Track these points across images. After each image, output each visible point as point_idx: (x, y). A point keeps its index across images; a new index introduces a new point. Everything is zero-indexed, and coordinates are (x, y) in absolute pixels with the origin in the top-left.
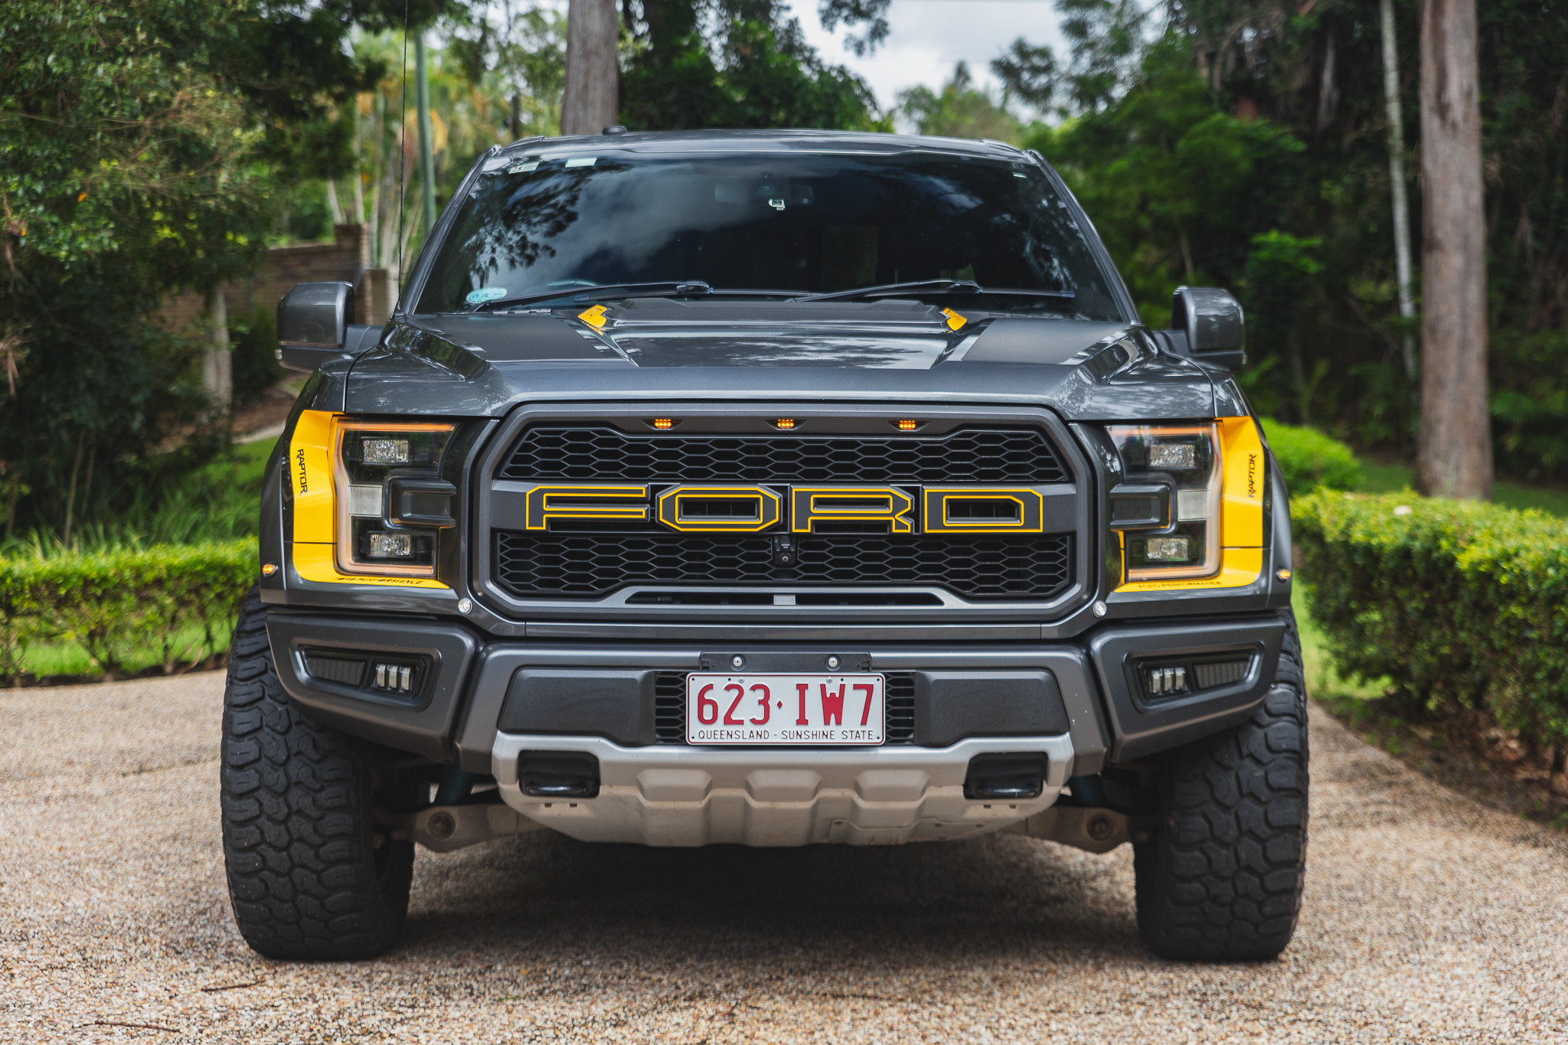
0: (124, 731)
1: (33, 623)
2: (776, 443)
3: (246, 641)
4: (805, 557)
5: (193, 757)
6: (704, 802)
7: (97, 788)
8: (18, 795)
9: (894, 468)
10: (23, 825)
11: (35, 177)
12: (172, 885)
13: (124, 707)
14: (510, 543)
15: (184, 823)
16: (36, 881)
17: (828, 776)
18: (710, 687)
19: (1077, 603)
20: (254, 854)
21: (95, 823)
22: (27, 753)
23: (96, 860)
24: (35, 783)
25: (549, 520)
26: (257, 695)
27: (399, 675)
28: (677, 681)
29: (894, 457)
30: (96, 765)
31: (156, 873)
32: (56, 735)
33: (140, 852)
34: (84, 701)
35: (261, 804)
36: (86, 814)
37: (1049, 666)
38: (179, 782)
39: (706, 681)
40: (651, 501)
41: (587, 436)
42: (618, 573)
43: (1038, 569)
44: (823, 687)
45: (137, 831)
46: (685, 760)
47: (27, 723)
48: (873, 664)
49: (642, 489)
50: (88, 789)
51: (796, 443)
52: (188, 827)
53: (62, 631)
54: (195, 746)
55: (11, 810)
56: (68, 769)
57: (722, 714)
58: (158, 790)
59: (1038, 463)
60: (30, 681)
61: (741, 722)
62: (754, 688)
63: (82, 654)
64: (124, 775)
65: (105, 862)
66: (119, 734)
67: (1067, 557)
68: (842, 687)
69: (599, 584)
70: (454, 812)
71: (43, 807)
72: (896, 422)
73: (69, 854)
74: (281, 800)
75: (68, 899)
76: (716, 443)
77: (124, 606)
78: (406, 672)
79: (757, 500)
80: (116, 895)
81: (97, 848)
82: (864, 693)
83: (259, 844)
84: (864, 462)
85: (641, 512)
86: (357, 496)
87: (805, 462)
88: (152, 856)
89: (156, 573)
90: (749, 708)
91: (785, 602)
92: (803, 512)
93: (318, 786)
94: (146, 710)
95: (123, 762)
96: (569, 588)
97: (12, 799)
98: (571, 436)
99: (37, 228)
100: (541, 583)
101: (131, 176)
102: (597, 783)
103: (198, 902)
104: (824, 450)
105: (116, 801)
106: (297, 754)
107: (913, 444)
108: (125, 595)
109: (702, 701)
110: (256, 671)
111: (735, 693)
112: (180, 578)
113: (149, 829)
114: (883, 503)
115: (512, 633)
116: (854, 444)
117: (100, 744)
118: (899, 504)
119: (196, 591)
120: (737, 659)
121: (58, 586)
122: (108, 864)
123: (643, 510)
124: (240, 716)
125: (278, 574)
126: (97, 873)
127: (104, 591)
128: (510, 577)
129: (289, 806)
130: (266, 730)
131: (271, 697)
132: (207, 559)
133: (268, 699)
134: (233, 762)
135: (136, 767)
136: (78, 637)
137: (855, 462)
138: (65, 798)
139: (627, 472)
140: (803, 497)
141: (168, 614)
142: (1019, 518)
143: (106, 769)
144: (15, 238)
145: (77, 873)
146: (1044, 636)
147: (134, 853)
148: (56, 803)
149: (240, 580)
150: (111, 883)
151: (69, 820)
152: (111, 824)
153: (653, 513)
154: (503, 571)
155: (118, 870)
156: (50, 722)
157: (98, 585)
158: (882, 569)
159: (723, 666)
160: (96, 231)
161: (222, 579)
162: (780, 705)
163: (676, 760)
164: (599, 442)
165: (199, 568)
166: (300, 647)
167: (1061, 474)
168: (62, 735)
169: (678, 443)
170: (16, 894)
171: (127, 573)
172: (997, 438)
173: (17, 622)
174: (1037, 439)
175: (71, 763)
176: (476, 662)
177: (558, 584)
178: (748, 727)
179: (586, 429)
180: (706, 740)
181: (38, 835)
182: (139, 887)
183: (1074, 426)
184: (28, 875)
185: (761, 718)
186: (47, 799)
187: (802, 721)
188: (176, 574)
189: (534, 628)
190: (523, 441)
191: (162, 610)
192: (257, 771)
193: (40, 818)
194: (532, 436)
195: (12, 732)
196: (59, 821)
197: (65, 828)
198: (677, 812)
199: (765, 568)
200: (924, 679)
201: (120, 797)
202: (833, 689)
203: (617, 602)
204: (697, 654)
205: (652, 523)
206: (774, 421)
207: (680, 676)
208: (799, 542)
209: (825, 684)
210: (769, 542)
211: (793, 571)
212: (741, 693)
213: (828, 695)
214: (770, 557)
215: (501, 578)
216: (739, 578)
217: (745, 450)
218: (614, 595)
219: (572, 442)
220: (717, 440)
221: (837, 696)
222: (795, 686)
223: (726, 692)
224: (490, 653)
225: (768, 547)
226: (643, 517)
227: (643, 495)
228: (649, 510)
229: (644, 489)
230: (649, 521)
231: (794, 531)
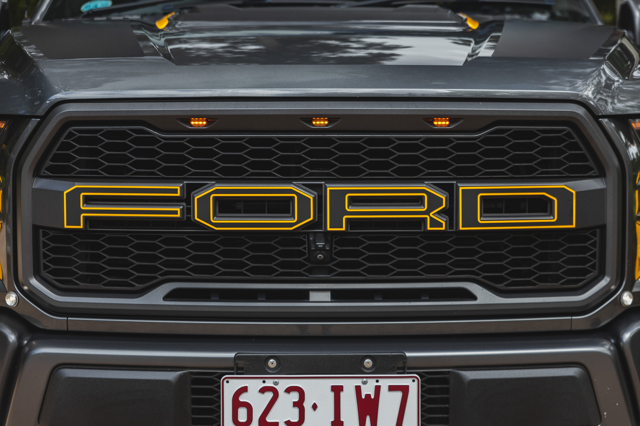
2: (310, 141)
4: (340, 254)
9: (428, 165)
14: (52, 239)
18: (244, 390)
19: (606, 294)
25: (85, 218)
28: (211, 383)
29: (428, 154)
37: (582, 361)
39: (240, 384)
40: (186, 199)
41: (124, 135)
42: (156, 270)
43: (569, 262)
44: (358, 389)
48: (409, 364)
51: (330, 141)
57: (256, 417)
59: (570, 158)
61: (276, 425)
62: (289, 390)
67: (596, 250)
68: (378, 389)
69: (139, 280)
72: (430, 118)
76: (251, 141)
79: (292, 199)
82: (399, 395)
84: (399, 160)
85: (177, 211)
87: (340, 160)
90: (284, 411)
91: (320, 299)
92: (338, 211)
96: (109, 284)
98: (108, 134)
100: (83, 279)
104: (358, 148)
107: (447, 141)
109: (237, 404)
111: (269, 396)
114: (418, 201)
115: (54, 328)
116: (388, 141)
118: (434, 202)
120: (271, 361)
123: (178, 210)
128: (53, 272)
137: (389, 159)
139: (162, 170)
140: (338, 196)
142: (552, 214)
146: (575, 327)
153: (188, 211)
154: (46, 267)
158: (416, 264)
159: (257, 368)
162: (315, 407)
164: (135, 141)
167: (591, 169)
169: (212, 141)
172: (531, 134)
174: (569, 135)
177: (99, 279)
179: (123, 128)
183: (604, 121)
185: (295, 420)
187: (337, 423)
189: (76, 322)
190: (62, 139)
194: (71, 135)
199: (300, 265)
200: (460, 378)
202: (368, 390)
203: (155, 298)
204: (232, 355)
205: (187, 222)
206: (309, 119)
207: (216, 377)
208: (334, 240)
209: (360, 386)
210: (306, 240)
211: (329, 267)
212: (276, 395)
213: (363, 397)
214: (305, 254)
215: (44, 273)
216: (275, 274)
217: (280, 148)
218: (153, 291)
219: (109, 141)
220: (252, 139)
221: (373, 397)
222: (330, 389)
223: (261, 395)
224: (32, 348)
225: (305, 244)
226: (178, 215)
227: (178, 194)
228: (187, 208)
229: (179, 188)
230: (185, 219)
231: (329, 229)
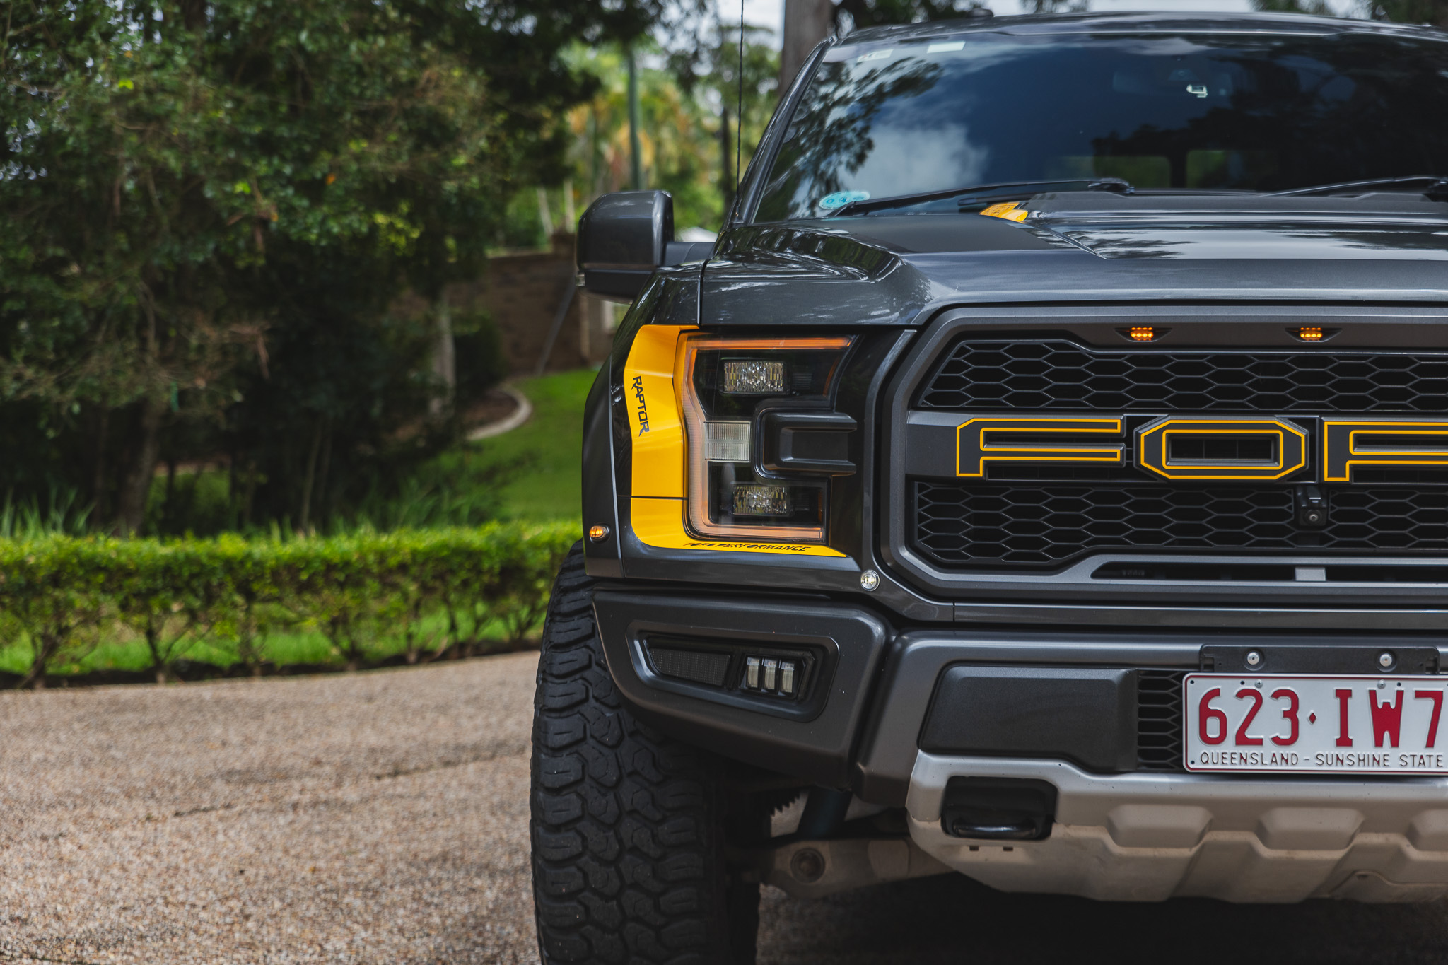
0: (373, 727)
1: (274, 608)
2: (1298, 360)
3: (562, 627)
4: (1339, 516)
5: (451, 757)
6: (1195, 849)
7: (349, 793)
8: (261, 801)
10: (269, 838)
11: (284, 160)
12: (449, 922)
13: (370, 699)
14: (933, 495)
15: (452, 839)
16: (287, 913)
17: (1374, 816)
18: (1215, 693)
20: (574, 904)
21: (351, 837)
22: (270, 750)
23: (356, 886)
24: (281, 785)
25: (987, 463)
26: (578, 697)
27: (779, 672)
28: (1168, 685)
30: (346, 766)
31: (428, 905)
32: (301, 730)
33: (407, 876)
34: (327, 693)
35: (584, 839)
36: (339, 825)
38: (440, 787)
39: (1210, 685)
40: (1128, 439)
41: (1039, 351)
42: (1079, 536)
44: (1373, 695)
45: (399, 848)
46: (1178, 792)
47: (269, 717)
48: (1441, 664)
49: (1117, 422)
50: (339, 794)
51: (1325, 361)
52: (456, 843)
53: (302, 617)
54: (452, 744)
55: (255, 819)
56: (316, 770)
57: (1232, 730)
58: (418, 796)
60: (270, 670)
61: (1259, 742)
62: (1277, 695)
63: (323, 642)
64: (379, 778)
65: (366, 889)
66: (368, 730)
68: (1400, 695)
69: (1055, 551)
70: (824, 848)
71: (291, 816)
73: (324, 876)
74: (612, 833)
75: (327, 940)
76: (1217, 360)
77: (367, 593)
78: (788, 668)
79: (1276, 437)
80: (384, 936)
81: (356, 870)
82: (1429, 703)
83: (581, 891)
84: (1420, 387)
85: (1116, 453)
86: (716, 436)
87: (1339, 386)
88: (421, 882)
89: (399, 558)
90: (1270, 723)
91: (1311, 577)
92: (1339, 455)
93: (658, 816)
94: (394, 703)
95: (375, 763)
96: (1013, 557)
97: (256, 805)
98: (1015, 351)
99: (288, 210)
100: (974, 550)
101: (379, 158)
102: (1050, 820)
103: (483, 946)
104: (1365, 370)
105: (373, 810)
106: (630, 774)
108: (369, 581)
109: (1205, 713)
110: (576, 666)
111: (1250, 702)
112: (424, 564)
113: (414, 845)
115: (935, 617)
116: (1406, 362)
117: (349, 741)
119: (441, 577)
120: (1252, 655)
121: (300, 570)
122: (370, 892)
123: (1118, 451)
124: (556, 724)
125: (609, 538)
126: (358, 903)
127: (348, 577)
128: (932, 541)
129: (620, 841)
130: (591, 741)
131: (597, 699)
132: (453, 543)
133: (592, 702)
134: (548, 784)
135: (390, 769)
136: (320, 625)
137: (1408, 386)
138: (315, 804)
139: (1092, 400)
140: (1339, 434)
141: (412, 602)
143: (358, 770)
144: (264, 222)
145: (335, 904)
147: (399, 877)
148: (305, 811)
149: (486, 565)
150: (377, 917)
151: (320, 833)
152: (369, 839)
153: (1130, 454)
154: (922, 534)
155: (384, 900)
156: (293, 715)
157: (341, 570)
159: (1233, 663)
160: (345, 213)
161: (467, 565)
162: (1313, 718)
163: (1165, 792)
164: (1054, 359)
165: (445, 553)
166: (641, 635)
168: (307, 731)
169: (1163, 360)
170: (264, 931)
171: (371, 558)
173: (257, 607)
175: (318, 762)
176: (889, 659)
177: (998, 551)
178: (1269, 749)
179: (1037, 341)
180: (1210, 766)
181: (286, 851)
182: (410, 924)
184: (277, 905)
185: (1286, 736)
186: (295, 806)
187: (1344, 741)
188: (420, 559)
189: (966, 611)
190: (950, 357)
191: (406, 596)
192: (579, 795)
193: (288, 830)
194: (962, 351)
195: (253, 726)
196: (310, 833)
197: (317, 842)
198: (1156, 862)
199: (1281, 531)
201: (377, 804)
202: (1386, 696)
203: (1080, 575)
204: (1197, 647)
205: (1129, 468)
206: (1294, 330)
207: (1174, 678)
208: (1331, 496)
209: (1375, 691)
210: (1292, 496)
211: (1323, 534)
212: (1259, 701)
213: (1380, 706)
214: (1290, 515)
215: (919, 543)
216: (1247, 543)
217: (1256, 369)
218: (1076, 566)
219: (1017, 359)
220: (1217, 356)
221: (1393, 706)
222: (1334, 694)
223: (1238, 701)
224: (905, 644)
225: (1290, 501)
226: (1118, 459)
227: (1118, 430)
228: (1127, 450)
229: (1119, 422)
230: (1124, 465)
231: (1326, 479)
